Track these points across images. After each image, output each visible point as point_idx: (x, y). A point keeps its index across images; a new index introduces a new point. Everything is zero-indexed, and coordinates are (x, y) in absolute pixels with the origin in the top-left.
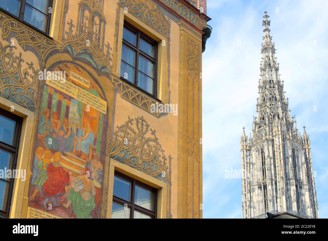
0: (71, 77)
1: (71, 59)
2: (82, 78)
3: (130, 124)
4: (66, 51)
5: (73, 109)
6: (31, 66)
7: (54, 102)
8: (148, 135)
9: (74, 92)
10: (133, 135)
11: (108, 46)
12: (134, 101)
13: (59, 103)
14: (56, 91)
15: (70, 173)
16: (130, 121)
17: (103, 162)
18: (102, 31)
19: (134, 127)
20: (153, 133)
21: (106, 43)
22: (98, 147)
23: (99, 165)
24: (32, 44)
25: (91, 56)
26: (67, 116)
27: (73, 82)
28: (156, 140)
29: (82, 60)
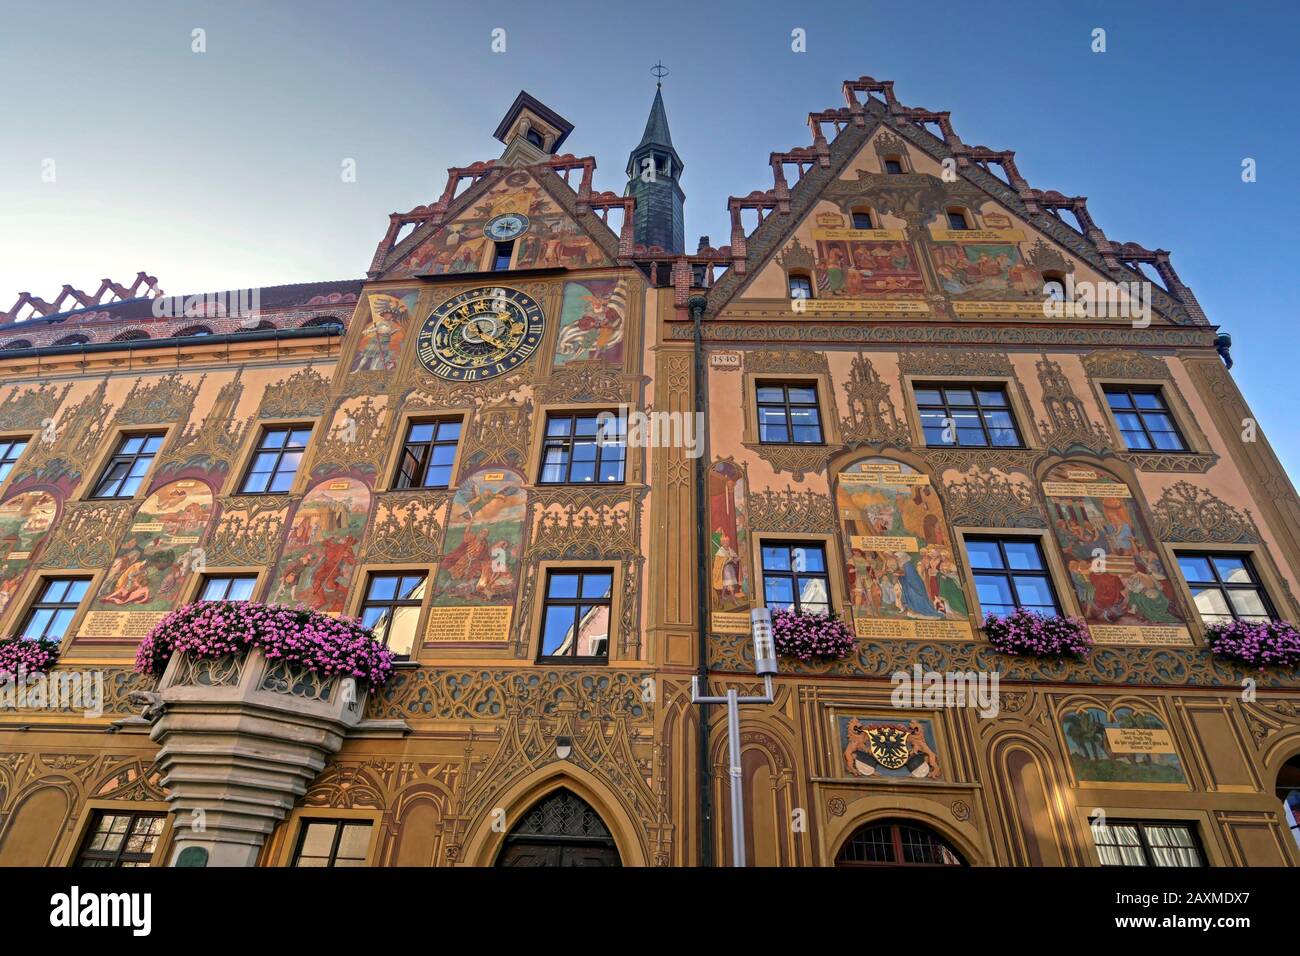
0: (1071, 477)
1: (1061, 460)
2: (1083, 472)
3: (1168, 496)
4: (1051, 453)
5: (1089, 508)
6: (1022, 485)
7: (1064, 510)
8: (1200, 498)
9: (1082, 491)
10: (1179, 506)
11: (1098, 425)
12: (1161, 468)
13: (1071, 509)
14: (1061, 498)
15: (1120, 576)
16: (1167, 492)
17: (1155, 550)
18: (1083, 416)
19: (1176, 496)
20: (1207, 492)
21: (1092, 423)
22: (1140, 535)
23: (1152, 556)
24: (1012, 464)
25: (1080, 444)
26: (1086, 518)
27: (1075, 481)
28: (1214, 500)
29: (1074, 454)
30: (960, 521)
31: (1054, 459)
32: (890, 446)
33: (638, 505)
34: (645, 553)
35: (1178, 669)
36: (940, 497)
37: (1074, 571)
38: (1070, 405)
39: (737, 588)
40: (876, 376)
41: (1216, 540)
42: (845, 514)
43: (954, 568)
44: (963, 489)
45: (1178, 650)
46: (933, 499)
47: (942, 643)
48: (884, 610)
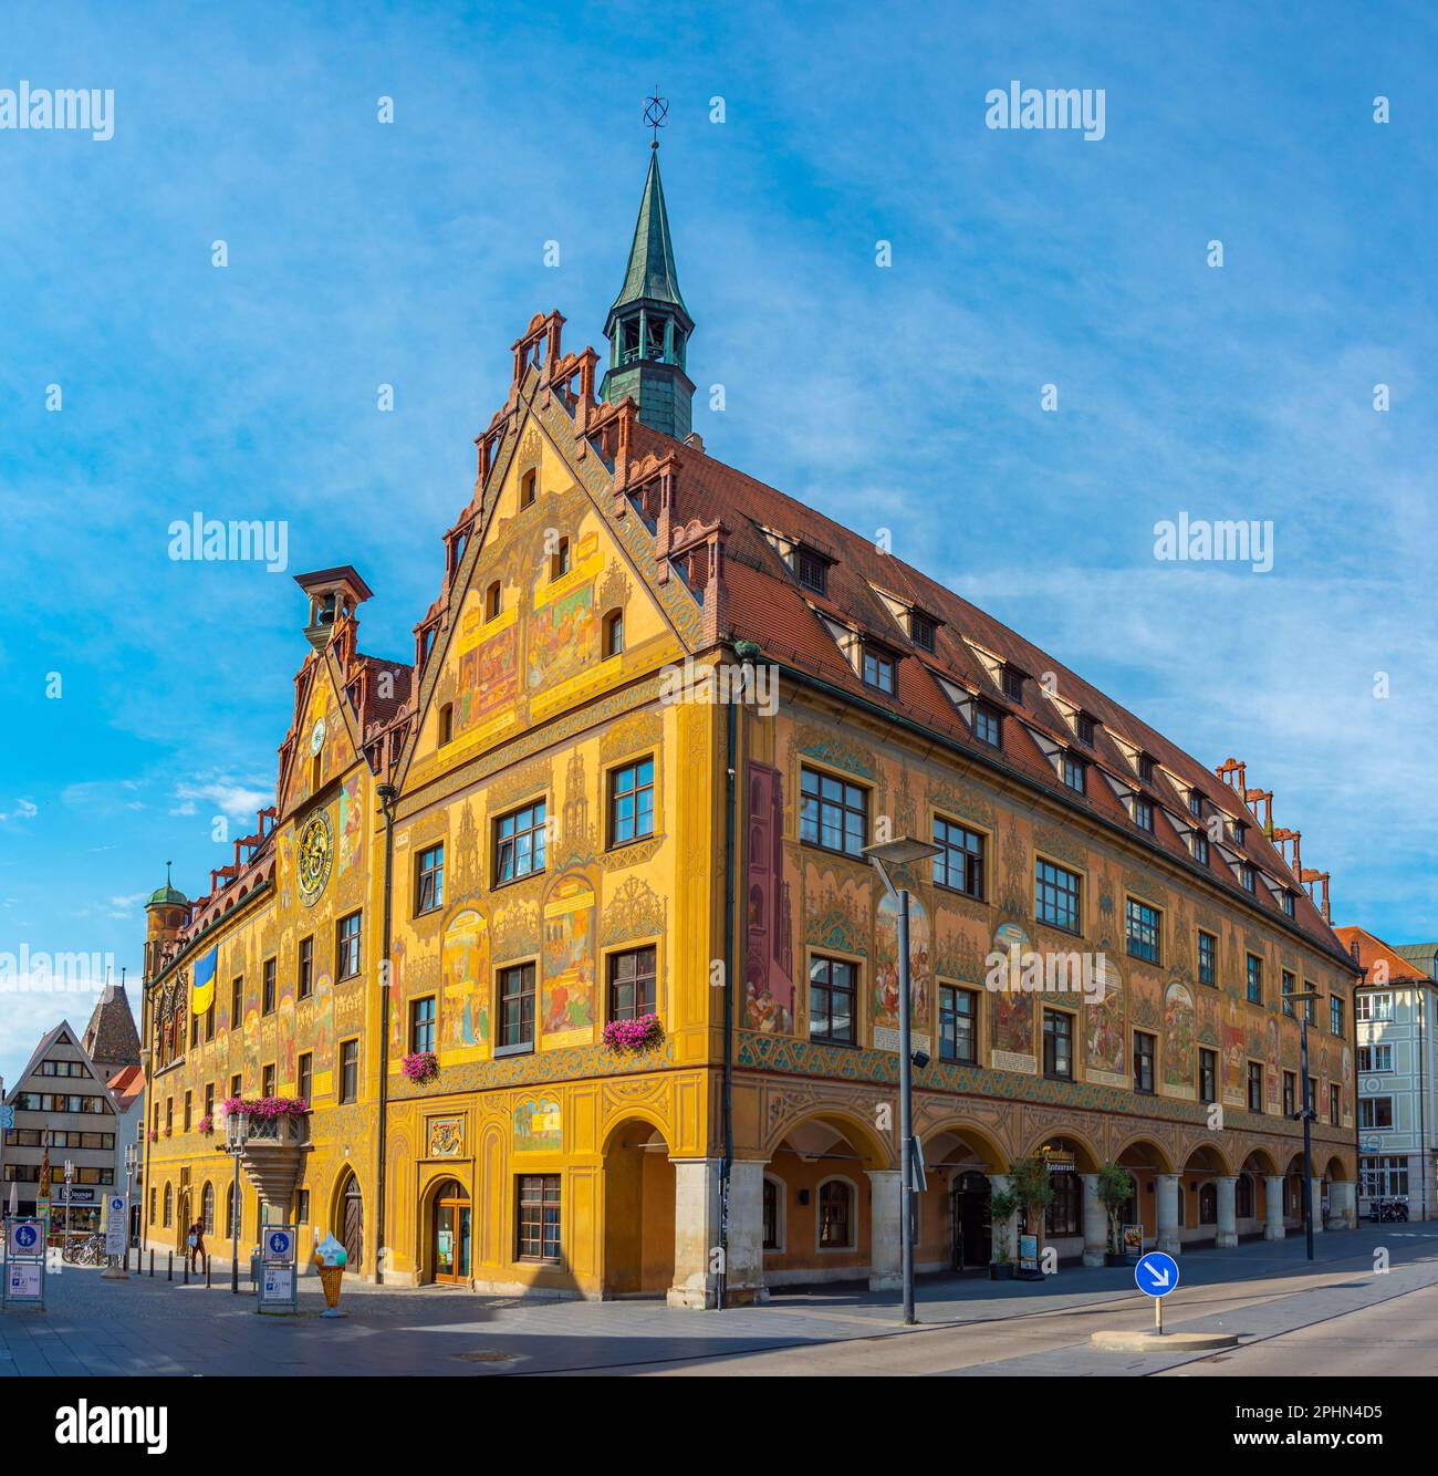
0: (563, 894)
1: (560, 877)
4: (556, 871)
5: (566, 924)
6: (533, 913)
7: (551, 931)
8: (641, 890)
10: (622, 905)
11: (592, 826)
13: (555, 929)
14: (552, 919)
15: (568, 988)
16: (618, 892)
17: (594, 957)
20: (645, 883)
22: (589, 944)
23: (591, 964)
25: (575, 854)
26: (562, 936)
27: (564, 898)
28: (648, 891)
29: (569, 868)
30: (496, 959)
31: (558, 876)
32: (471, 896)
33: (365, 988)
34: (367, 1026)
35: (579, 1065)
36: (490, 939)
37: (545, 990)
38: (579, 810)
39: (399, 1040)
40: (473, 821)
41: (636, 937)
42: (446, 969)
43: (487, 1003)
44: (502, 927)
45: (583, 1048)
46: (486, 943)
47: (473, 1064)
48: (454, 1044)
